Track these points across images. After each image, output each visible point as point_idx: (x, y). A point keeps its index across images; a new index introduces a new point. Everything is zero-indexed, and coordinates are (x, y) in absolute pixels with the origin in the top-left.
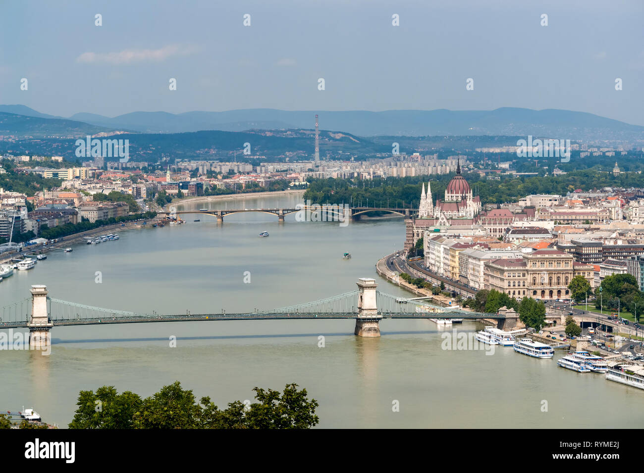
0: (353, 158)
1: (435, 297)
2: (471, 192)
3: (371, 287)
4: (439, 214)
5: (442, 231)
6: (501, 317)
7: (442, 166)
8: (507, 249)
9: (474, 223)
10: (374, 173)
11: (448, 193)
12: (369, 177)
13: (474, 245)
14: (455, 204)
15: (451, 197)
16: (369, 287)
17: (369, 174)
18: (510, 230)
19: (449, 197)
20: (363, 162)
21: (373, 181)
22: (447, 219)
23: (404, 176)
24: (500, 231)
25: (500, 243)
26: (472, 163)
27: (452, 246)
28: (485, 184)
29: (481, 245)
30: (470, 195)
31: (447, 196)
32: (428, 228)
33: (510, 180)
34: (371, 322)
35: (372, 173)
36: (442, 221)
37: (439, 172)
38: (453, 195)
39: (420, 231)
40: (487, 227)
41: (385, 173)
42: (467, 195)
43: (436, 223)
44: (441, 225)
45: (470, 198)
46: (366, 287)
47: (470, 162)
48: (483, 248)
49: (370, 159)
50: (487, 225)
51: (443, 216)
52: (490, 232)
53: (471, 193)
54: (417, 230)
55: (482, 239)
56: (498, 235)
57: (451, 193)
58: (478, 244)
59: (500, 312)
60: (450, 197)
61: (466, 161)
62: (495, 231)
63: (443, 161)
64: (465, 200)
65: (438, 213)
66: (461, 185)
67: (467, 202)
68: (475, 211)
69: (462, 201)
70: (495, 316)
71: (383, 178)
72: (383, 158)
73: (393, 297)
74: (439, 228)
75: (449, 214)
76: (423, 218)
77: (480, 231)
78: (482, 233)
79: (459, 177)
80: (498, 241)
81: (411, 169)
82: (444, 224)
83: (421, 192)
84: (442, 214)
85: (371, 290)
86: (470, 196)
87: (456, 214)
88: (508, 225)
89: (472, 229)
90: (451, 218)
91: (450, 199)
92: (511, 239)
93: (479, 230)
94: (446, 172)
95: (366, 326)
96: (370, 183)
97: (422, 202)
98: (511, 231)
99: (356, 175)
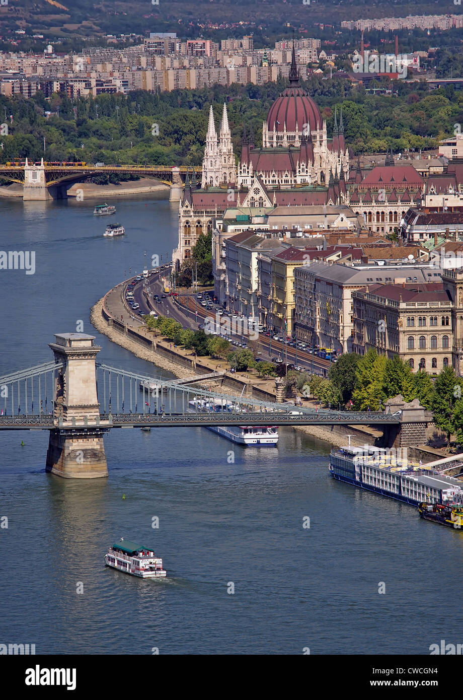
0: (50, 49)
1: (238, 376)
2: (325, 125)
3: (85, 354)
4: (249, 180)
5: (256, 220)
6: (390, 421)
7: (261, 65)
8: (406, 261)
9: (331, 202)
10: (99, 83)
11: (270, 129)
12: (87, 92)
13: (330, 252)
14: (286, 156)
15: (278, 137)
16: (79, 355)
17: (88, 86)
18: (414, 216)
19: (271, 138)
20: (74, 57)
21: (96, 101)
22: (267, 192)
23: (171, 87)
24: (394, 216)
25: (390, 246)
26: (333, 56)
27: (277, 256)
28: (361, 106)
29: (345, 251)
30: (322, 134)
31: (268, 137)
32: (223, 212)
33: (420, 95)
34: (85, 437)
35: (93, 83)
36: (257, 197)
37: (254, 80)
38: (280, 134)
39: (205, 219)
40: (361, 209)
41: (125, 84)
42: (313, 133)
43: (241, 203)
44: (253, 204)
45: (321, 142)
46: (73, 355)
47: (328, 54)
48: (349, 259)
49: (91, 49)
50: (361, 204)
51: (257, 185)
52: (370, 220)
53: (325, 130)
54: (196, 219)
55: (347, 237)
56: (388, 226)
57: (277, 130)
58: (339, 249)
59: (387, 409)
60: (275, 140)
61: (319, 52)
62: (381, 216)
63: (262, 52)
64: (309, 146)
65: (245, 178)
66: (301, 109)
67: (315, 150)
68: (334, 172)
69: (303, 148)
70: (377, 420)
71: (121, 94)
72: (120, 46)
73: (137, 376)
74: (247, 213)
75: (270, 179)
76: (210, 189)
77: (345, 219)
78: (348, 224)
79: (296, 91)
80: (387, 242)
81: (188, 74)
82: (261, 205)
83: (206, 129)
84: (255, 179)
85: (85, 363)
86: (321, 137)
87: (289, 178)
88: (412, 204)
89: (326, 215)
90: (277, 190)
91: (275, 145)
92: (416, 237)
93: (342, 215)
94: (270, 78)
95: (74, 445)
96: (88, 105)
97: (210, 151)
98: (417, 218)
99: (56, 87)
